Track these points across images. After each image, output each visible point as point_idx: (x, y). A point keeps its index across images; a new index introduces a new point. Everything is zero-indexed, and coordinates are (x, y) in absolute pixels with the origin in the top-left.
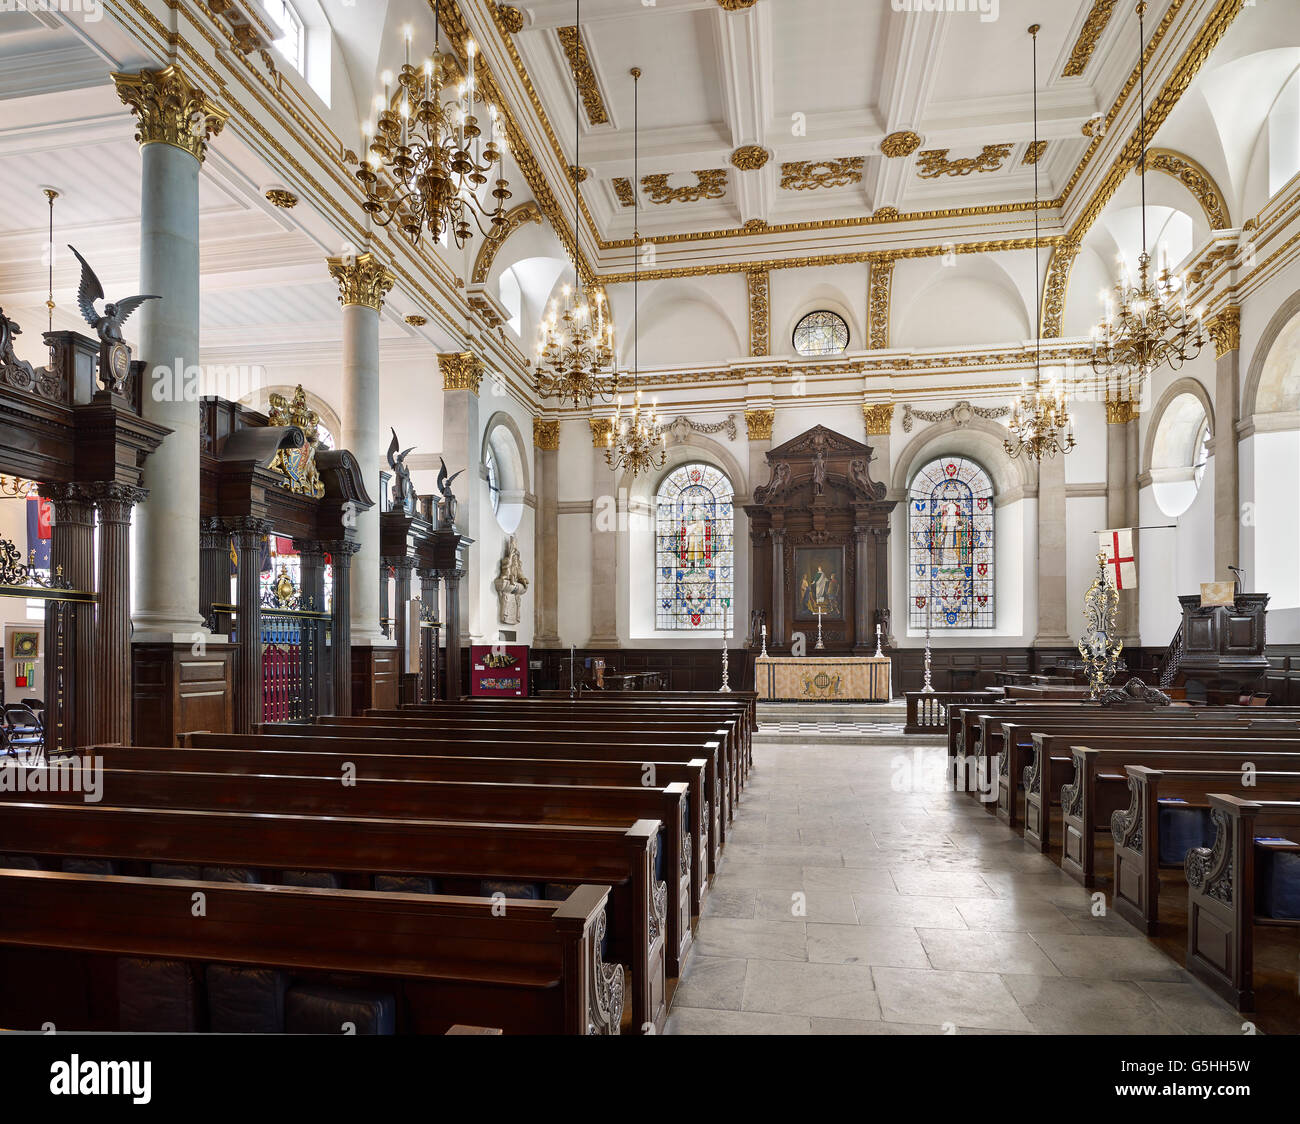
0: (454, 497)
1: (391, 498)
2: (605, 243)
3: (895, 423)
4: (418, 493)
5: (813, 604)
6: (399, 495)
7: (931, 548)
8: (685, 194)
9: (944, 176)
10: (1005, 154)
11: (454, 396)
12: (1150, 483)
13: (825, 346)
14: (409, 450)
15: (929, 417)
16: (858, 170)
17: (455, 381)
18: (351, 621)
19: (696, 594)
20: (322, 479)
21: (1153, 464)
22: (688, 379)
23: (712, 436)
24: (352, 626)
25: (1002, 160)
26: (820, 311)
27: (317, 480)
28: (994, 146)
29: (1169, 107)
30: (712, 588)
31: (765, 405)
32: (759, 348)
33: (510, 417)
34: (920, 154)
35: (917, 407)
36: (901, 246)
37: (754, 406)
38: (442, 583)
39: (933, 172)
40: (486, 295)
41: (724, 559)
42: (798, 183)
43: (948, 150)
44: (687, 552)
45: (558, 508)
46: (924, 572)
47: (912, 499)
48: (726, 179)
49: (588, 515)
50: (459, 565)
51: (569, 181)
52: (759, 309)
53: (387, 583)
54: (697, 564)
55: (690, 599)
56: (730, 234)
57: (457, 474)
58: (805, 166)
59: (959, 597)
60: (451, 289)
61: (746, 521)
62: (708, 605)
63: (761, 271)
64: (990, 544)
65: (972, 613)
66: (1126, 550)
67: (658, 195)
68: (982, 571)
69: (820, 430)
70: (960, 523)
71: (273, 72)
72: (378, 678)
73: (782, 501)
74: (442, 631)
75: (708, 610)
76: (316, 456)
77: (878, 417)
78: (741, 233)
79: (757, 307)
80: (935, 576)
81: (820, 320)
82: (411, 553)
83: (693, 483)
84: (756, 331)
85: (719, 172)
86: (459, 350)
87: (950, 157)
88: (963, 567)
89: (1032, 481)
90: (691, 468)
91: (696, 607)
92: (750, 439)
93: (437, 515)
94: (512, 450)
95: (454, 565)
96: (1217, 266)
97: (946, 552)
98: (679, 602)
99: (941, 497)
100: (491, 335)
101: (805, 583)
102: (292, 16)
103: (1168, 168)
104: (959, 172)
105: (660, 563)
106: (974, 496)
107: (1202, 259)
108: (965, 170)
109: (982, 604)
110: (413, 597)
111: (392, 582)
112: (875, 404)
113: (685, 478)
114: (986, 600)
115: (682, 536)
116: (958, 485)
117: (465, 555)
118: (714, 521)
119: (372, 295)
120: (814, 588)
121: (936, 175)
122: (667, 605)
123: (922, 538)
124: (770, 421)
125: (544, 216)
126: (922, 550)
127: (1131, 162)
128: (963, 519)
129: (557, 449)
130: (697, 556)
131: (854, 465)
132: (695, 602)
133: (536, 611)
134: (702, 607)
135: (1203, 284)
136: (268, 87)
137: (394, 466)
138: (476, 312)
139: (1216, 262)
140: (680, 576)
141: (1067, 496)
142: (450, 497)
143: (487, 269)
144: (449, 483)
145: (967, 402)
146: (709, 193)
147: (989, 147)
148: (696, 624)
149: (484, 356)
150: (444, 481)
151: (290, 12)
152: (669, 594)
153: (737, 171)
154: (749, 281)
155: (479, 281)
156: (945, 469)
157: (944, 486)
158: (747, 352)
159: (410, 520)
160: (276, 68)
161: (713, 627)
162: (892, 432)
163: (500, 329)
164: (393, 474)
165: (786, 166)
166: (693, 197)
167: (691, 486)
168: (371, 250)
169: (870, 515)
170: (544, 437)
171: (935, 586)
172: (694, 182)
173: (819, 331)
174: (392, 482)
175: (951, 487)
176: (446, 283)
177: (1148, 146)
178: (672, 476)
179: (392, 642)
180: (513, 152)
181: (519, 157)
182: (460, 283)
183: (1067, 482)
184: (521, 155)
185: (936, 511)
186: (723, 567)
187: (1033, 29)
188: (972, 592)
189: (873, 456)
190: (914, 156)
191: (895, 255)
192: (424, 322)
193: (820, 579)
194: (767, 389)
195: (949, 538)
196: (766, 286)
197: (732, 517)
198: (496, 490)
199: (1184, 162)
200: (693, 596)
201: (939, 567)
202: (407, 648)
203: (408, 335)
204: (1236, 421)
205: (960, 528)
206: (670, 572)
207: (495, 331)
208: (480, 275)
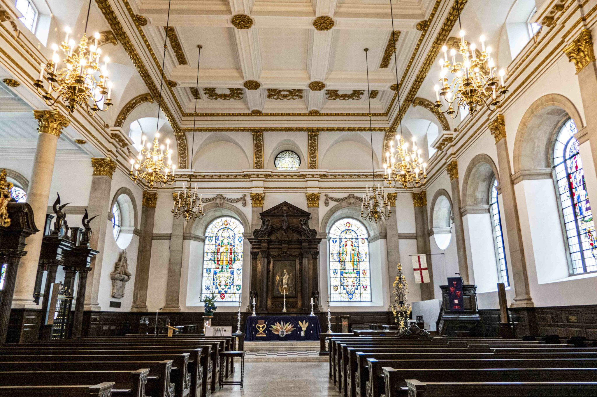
0: (90, 229)
1: (52, 228)
2: (186, 114)
3: (321, 202)
4: (69, 226)
5: (281, 288)
6: (57, 227)
7: (340, 262)
8: (224, 97)
9: (338, 99)
10: (362, 94)
11: (98, 179)
12: (433, 234)
13: (290, 166)
14: (66, 204)
15: (336, 200)
16: (301, 94)
17: (100, 171)
18: (14, 294)
19: (223, 283)
20: (9, 217)
21: (434, 225)
22: (223, 177)
23: (234, 204)
24: (14, 297)
25: (361, 96)
26: (287, 151)
27: (7, 217)
28: (357, 91)
29: (420, 83)
30: (232, 280)
31: (260, 191)
32: (258, 165)
33: (129, 190)
34: (327, 90)
35: (330, 195)
36: (321, 126)
37: (255, 191)
38: (77, 275)
39: (333, 98)
40: (121, 133)
41: (238, 265)
42: (275, 97)
43: (338, 90)
44: (220, 261)
45: (153, 237)
46: (337, 273)
47: (330, 238)
48: (242, 92)
49: (169, 240)
50: (88, 265)
51: (168, 87)
52: (259, 148)
53: (42, 274)
54: (225, 267)
55: (220, 285)
56: (245, 115)
57: (94, 217)
58: (278, 90)
59: (354, 286)
60: (102, 128)
61: (249, 246)
62: (229, 288)
63: (259, 132)
64: (367, 260)
65: (360, 294)
66: (424, 265)
67: (212, 96)
68: (364, 273)
69: (285, 204)
70: (353, 250)
71: (16, 30)
72: (26, 327)
73: (267, 237)
74: (74, 301)
75: (229, 291)
76: (8, 206)
77: (313, 199)
78: (249, 115)
79: (258, 147)
80: (342, 275)
81: (287, 154)
82: (59, 258)
83: (224, 226)
84: (257, 158)
85: (239, 89)
86: (103, 157)
87: (340, 93)
88: (355, 271)
89: (383, 231)
90: (224, 219)
91: (223, 289)
92: (252, 207)
93: (80, 237)
94: (129, 207)
95: (86, 264)
96: (447, 145)
97: (346, 264)
98: (214, 287)
99: (344, 237)
100: (122, 151)
101: (278, 278)
102: (32, 7)
103: (425, 105)
104: (344, 99)
105: (205, 267)
106: (359, 237)
107: (440, 141)
108: (346, 98)
109: (365, 290)
110: (57, 281)
111: (45, 273)
112: (312, 193)
113: (221, 224)
114: (366, 287)
115: (218, 253)
116: (352, 232)
117: (93, 259)
118: (234, 246)
119: (56, 129)
120: (282, 280)
121: (334, 99)
122: (208, 288)
123: (335, 257)
124: (263, 198)
125: (155, 100)
126: (336, 263)
127: (410, 102)
128: (354, 248)
129: (155, 207)
130: (225, 263)
131: (301, 220)
132: (223, 287)
133: (134, 291)
134: (226, 290)
135: (443, 152)
136: (12, 36)
137: (56, 212)
138: (115, 140)
139: (446, 143)
140: (215, 273)
141: (399, 239)
142: (88, 229)
143: (123, 121)
144: (88, 222)
145: (353, 195)
146: (235, 97)
147: (355, 91)
148: (223, 299)
149: (117, 160)
150: (86, 221)
151: (31, 6)
152: (209, 282)
153: (247, 90)
154: (253, 135)
155: (118, 126)
156: (345, 224)
157: (345, 232)
158: (253, 167)
159: (61, 240)
160: (18, 28)
161: (231, 300)
162: (319, 206)
163: (128, 149)
164: (55, 215)
165: (269, 90)
166: (227, 98)
167: (223, 228)
168: (58, 108)
169: (309, 245)
170: (148, 201)
171: (342, 280)
172: (228, 92)
173: (287, 159)
174: (54, 220)
175: (348, 232)
176: (100, 126)
177: (415, 97)
178: (214, 222)
179: (40, 307)
180: (139, 72)
181: (142, 75)
182: (107, 126)
183: (399, 232)
184: (143, 74)
185: (342, 244)
186: (238, 269)
187: (366, 50)
188: (360, 283)
189: (310, 217)
190: (323, 91)
191: (318, 130)
192: (85, 142)
193: (286, 275)
194: (261, 184)
195: (348, 257)
196: (262, 138)
197: (243, 244)
198: (119, 226)
199: (430, 104)
200: (222, 284)
201: (344, 271)
202: (48, 310)
203: (77, 148)
204: (460, 209)
205: (353, 252)
206: (210, 271)
207: (125, 149)
208: (119, 123)
